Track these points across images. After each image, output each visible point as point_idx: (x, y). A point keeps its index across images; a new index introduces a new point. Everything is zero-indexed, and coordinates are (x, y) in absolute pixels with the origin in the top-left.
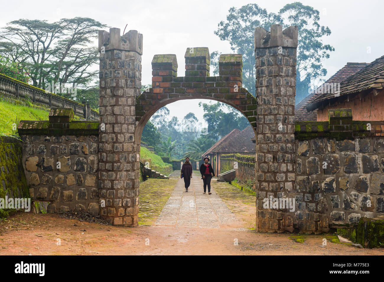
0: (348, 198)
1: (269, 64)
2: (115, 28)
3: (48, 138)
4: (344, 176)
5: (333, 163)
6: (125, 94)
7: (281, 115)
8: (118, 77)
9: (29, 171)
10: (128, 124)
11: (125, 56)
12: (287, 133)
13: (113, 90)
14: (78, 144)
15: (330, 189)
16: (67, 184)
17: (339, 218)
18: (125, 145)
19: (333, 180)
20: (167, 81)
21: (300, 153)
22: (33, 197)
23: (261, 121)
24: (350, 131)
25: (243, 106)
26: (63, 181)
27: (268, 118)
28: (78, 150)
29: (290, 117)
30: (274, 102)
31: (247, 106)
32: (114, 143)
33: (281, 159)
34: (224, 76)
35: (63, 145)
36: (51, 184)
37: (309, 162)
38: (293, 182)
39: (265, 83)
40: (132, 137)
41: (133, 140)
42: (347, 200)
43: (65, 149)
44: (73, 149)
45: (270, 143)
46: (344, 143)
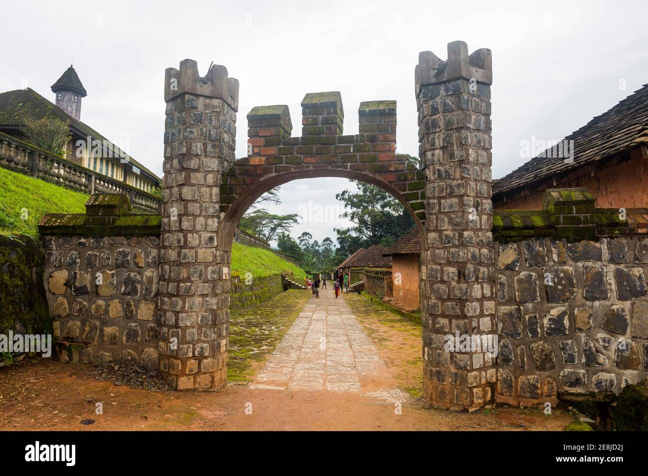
0: (592, 344)
1: (447, 110)
2: (187, 60)
3: (83, 240)
4: (584, 305)
5: (563, 282)
6: (202, 166)
7: (469, 196)
8: (191, 139)
9: (54, 294)
10: (207, 217)
11: (204, 105)
12: (481, 229)
13: (181, 160)
14: (128, 250)
15: (559, 330)
16: (109, 317)
17: (577, 382)
18: (201, 252)
19: (564, 313)
20: (271, 146)
21: (503, 264)
22: (59, 335)
23: (433, 209)
24: (591, 225)
25: (401, 183)
26: (103, 311)
27: (446, 203)
28: (128, 260)
29: (484, 201)
30: (458, 174)
31: (407, 183)
32: (181, 247)
33: (473, 276)
34: (368, 133)
35: (105, 252)
36: (84, 316)
37: (520, 281)
38: (492, 316)
39: (439, 143)
40: (214, 239)
41: (215, 243)
42: (590, 348)
43: (108, 259)
44: (121, 258)
45: (452, 247)
46: (581, 246)
